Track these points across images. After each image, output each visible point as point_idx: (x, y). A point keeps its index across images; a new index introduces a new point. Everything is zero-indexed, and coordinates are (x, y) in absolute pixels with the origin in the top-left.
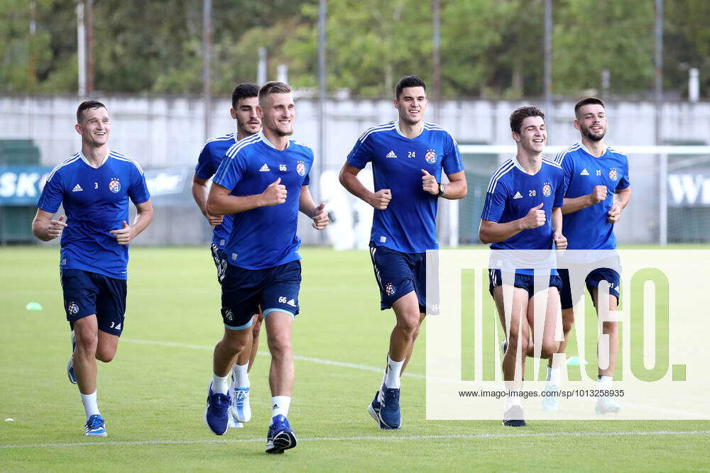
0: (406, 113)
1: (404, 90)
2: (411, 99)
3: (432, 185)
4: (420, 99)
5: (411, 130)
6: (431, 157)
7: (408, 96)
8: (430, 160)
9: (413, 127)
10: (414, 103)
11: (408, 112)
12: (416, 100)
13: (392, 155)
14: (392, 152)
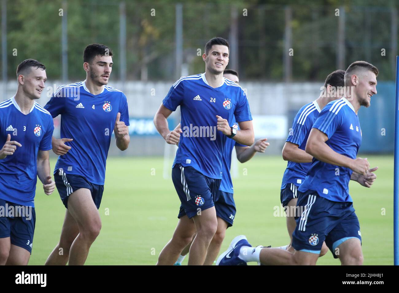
0: (213, 65)
1: (213, 47)
2: (218, 54)
3: (225, 126)
4: (225, 55)
5: (215, 79)
6: (228, 105)
7: (216, 51)
8: (226, 106)
9: (217, 76)
10: (220, 57)
11: (214, 64)
12: (221, 55)
13: (198, 98)
14: (198, 96)
